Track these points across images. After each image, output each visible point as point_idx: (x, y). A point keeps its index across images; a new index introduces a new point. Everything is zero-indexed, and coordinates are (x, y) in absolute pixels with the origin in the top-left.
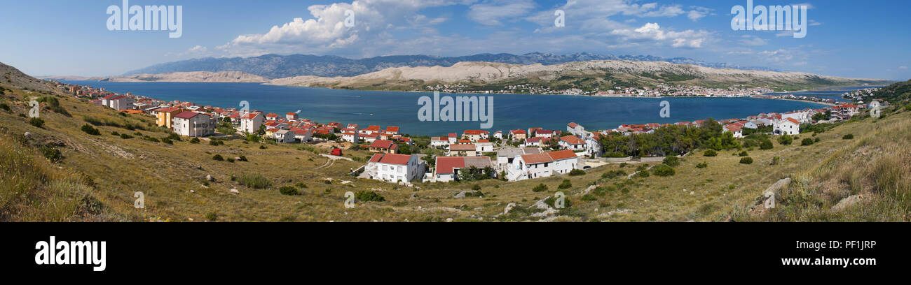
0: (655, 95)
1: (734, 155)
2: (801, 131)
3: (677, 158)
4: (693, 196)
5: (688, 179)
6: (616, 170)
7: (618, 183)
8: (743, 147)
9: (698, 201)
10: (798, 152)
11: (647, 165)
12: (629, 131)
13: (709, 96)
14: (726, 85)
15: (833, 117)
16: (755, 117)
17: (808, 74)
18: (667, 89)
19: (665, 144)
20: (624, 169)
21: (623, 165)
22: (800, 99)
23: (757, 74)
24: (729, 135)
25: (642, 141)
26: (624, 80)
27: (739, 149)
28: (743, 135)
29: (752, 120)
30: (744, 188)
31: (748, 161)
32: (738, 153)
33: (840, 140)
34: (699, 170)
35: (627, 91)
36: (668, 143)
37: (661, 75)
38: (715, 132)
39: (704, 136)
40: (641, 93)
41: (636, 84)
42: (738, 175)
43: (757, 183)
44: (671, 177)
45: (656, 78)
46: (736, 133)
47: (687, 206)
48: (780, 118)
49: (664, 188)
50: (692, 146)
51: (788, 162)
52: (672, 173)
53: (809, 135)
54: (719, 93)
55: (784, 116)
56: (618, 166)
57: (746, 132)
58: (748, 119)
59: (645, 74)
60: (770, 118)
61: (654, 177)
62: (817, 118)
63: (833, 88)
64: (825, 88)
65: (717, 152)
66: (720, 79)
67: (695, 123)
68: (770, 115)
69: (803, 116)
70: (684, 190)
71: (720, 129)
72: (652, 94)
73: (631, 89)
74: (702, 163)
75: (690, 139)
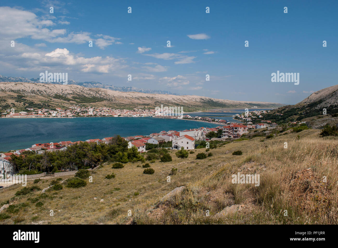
0: (67, 116)
1: (138, 166)
2: (196, 147)
3: (88, 171)
4: (102, 203)
5: (98, 189)
6: (31, 186)
7: (32, 198)
8: (146, 160)
9: (106, 207)
10: (194, 165)
11: (60, 179)
12: (43, 149)
13: (117, 116)
14: (131, 106)
15: (225, 135)
16: (157, 134)
17: (203, 97)
18: (78, 110)
19: (77, 159)
20: (38, 184)
21: (36, 181)
22: (196, 119)
23: (159, 97)
24: (133, 149)
25: (55, 158)
26: (36, 102)
27: (143, 162)
28: (146, 149)
29: (155, 137)
30: (146, 194)
31: (151, 172)
32: (141, 165)
33: (230, 155)
34: (108, 180)
35: (40, 112)
36: (79, 158)
37: (73, 97)
38: (121, 148)
39: (112, 151)
40: (54, 114)
41: (49, 106)
42: (142, 183)
43: (157, 190)
44: (83, 188)
45: (69, 100)
46: (141, 148)
47: (97, 212)
48: (178, 135)
49: (76, 198)
50: (102, 160)
51: (184, 173)
52: (83, 184)
53: (202, 150)
54: (126, 113)
55: (182, 134)
56: (33, 182)
57: (149, 147)
58: (151, 136)
59: (57, 96)
60: (170, 135)
61: (67, 189)
62: (211, 135)
63: (225, 110)
64: (218, 110)
65: (124, 164)
66: (126, 102)
67: (104, 139)
68: (169, 133)
69: (198, 134)
70: (95, 198)
71: (126, 145)
72: (64, 115)
73: (44, 110)
74: (110, 174)
75: (100, 154)
